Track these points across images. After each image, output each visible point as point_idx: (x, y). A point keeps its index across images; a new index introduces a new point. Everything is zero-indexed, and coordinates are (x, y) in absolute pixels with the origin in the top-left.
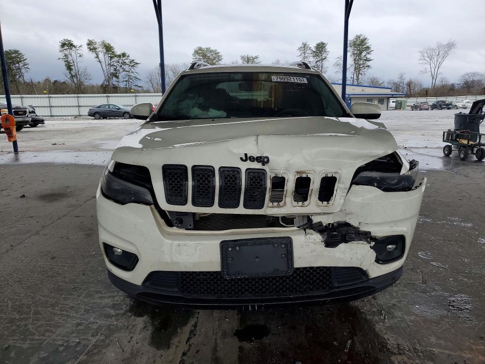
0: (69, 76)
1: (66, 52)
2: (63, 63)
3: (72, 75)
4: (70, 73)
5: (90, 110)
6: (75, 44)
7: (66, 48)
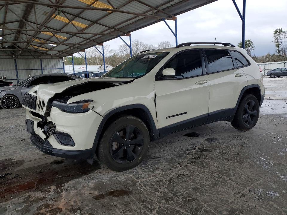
0: (277, 51)
1: (277, 37)
2: (274, 44)
3: (279, 50)
4: (278, 49)
5: (268, 72)
6: (284, 30)
7: (277, 34)
